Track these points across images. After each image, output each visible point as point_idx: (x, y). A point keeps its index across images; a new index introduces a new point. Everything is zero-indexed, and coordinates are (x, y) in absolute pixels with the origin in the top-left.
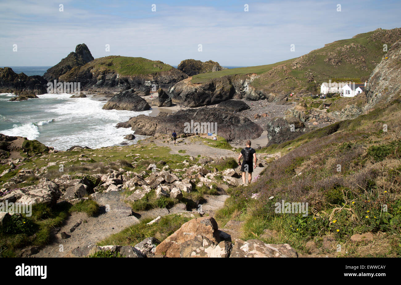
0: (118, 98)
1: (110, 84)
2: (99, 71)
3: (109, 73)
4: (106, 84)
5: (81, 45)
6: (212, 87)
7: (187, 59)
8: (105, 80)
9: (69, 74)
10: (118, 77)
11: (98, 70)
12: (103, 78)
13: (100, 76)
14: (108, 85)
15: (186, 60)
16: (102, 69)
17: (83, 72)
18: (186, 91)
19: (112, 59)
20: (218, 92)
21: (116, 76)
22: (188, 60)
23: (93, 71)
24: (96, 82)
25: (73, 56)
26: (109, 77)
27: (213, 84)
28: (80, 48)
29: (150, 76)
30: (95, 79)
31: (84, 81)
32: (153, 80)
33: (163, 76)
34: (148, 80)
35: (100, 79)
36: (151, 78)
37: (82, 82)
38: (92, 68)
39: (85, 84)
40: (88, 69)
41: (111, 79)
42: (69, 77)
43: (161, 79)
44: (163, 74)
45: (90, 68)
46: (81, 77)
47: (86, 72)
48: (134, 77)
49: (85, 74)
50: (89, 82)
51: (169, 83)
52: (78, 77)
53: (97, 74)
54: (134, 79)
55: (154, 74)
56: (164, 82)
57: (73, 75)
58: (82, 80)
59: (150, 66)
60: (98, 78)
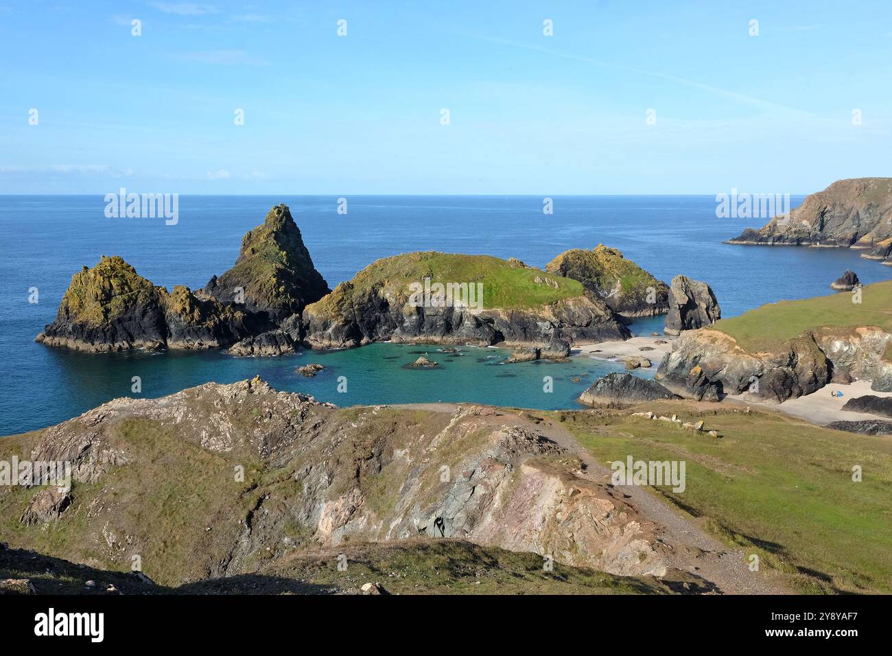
4: (431, 327)
6: (792, 360)
8: (424, 316)
9: (333, 302)
10: (457, 310)
11: (402, 291)
12: (420, 310)
13: (411, 307)
14: (437, 329)
17: (363, 295)
18: (737, 367)
21: (452, 308)
23: (386, 293)
24: (401, 320)
26: (433, 308)
27: (793, 353)
29: (544, 309)
30: (398, 315)
31: (372, 320)
32: (554, 319)
33: (572, 307)
34: (544, 320)
35: (411, 315)
36: (547, 313)
37: (369, 322)
38: (382, 285)
39: (374, 327)
40: (373, 288)
41: (440, 314)
42: (336, 309)
43: (568, 316)
44: (570, 303)
45: (378, 286)
46: (363, 307)
47: (370, 295)
48: (510, 311)
49: (370, 300)
50: (383, 320)
51: (588, 325)
52: (358, 310)
53: (401, 301)
54: (511, 316)
55: (553, 303)
56: (576, 323)
57: (344, 304)
58: (367, 316)
59: (525, 282)
60: (406, 311)
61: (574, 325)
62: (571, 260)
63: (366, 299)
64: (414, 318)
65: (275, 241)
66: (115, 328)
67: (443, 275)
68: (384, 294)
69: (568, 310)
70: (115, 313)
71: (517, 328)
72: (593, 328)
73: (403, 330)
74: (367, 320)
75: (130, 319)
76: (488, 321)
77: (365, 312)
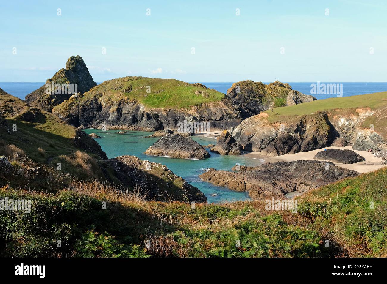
0: (164, 144)
1: (130, 119)
2: (112, 100)
3: (127, 103)
4: (124, 120)
5: (74, 57)
6: (300, 128)
7: (242, 80)
8: (121, 114)
9: (68, 104)
10: (141, 110)
11: (110, 99)
12: (119, 111)
13: (114, 108)
14: (127, 121)
15: (241, 82)
16: (117, 97)
17: (88, 101)
18: (261, 133)
19: (130, 82)
20: (310, 137)
21: (138, 108)
22: (244, 82)
23: (102, 101)
24: (107, 116)
25: (63, 75)
26: (128, 109)
27: (302, 124)
28: (73, 63)
29: (191, 109)
30: (106, 113)
31: (90, 116)
32: (196, 115)
33: (211, 108)
34: (190, 115)
35: (113, 113)
36: (193, 111)
37: (87, 118)
38: (102, 95)
39: (91, 120)
40: (95, 97)
41: (130, 112)
42: (67, 108)
43: (208, 113)
44: (211, 105)
45: (98, 96)
46: (86, 108)
47: (92, 101)
48: (168, 110)
49: (91, 104)
50: (97, 116)
51: (220, 119)
52: (81, 109)
53: (109, 105)
54: (168, 113)
55: (198, 106)
56: (212, 118)
57: (73, 106)
58: (87, 114)
59: (189, 93)
60: (111, 110)
61: (211, 119)
63: (88, 104)
64: (115, 114)
65: (65, 76)
67: (138, 89)
68: (101, 101)
69: (208, 109)
71: (171, 120)
72: (224, 121)
73: (108, 122)
74: (86, 115)
76: (157, 116)
77: (87, 111)
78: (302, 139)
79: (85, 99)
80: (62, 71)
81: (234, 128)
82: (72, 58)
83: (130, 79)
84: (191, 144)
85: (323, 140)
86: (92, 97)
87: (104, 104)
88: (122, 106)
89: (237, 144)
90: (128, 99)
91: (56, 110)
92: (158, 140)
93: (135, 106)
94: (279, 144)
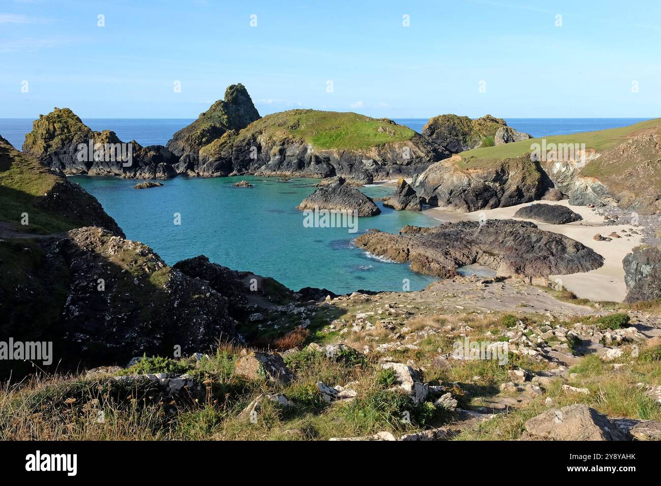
0: (322, 195)
1: (295, 163)
2: (274, 139)
3: (292, 143)
4: (288, 165)
5: (235, 86)
6: (501, 176)
7: (442, 115)
8: (285, 156)
9: (219, 144)
10: (309, 151)
11: (271, 137)
12: (282, 152)
13: (276, 149)
14: (291, 166)
15: (440, 116)
16: (279, 135)
17: (243, 140)
18: (449, 182)
19: (297, 117)
20: (514, 188)
21: (305, 150)
22: (444, 116)
23: (262, 139)
24: (268, 159)
25: (220, 108)
26: (293, 151)
27: (503, 171)
28: (233, 93)
29: (371, 150)
30: (266, 155)
31: (246, 159)
32: (378, 158)
33: (397, 150)
34: (369, 158)
35: (275, 155)
36: (374, 153)
37: (243, 161)
38: (261, 133)
39: (248, 164)
40: (253, 135)
41: (296, 155)
42: (218, 149)
43: (392, 156)
44: (397, 146)
45: (257, 134)
46: (241, 149)
47: (249, 140)
48: (342, 151)
51: (408, 164)
52: (236, 150)
53: (270, 145)
54: (341, 155)
55: (380, 146)
56: (398, 162)
57: (225, 146)
58: (242, 156)
59: (370, 131)
60: (272, 152)
61: (396, 163)
62: (440, 122)
63: (244, 144)
64: (277, 157)
65: (222, 109)
66: (52, 158)
67: (307, 125)
68: (260, 140)
69: (393, 151)
70: (54, 147)
71: (345, 164)
72: (413, 166)
73: (268, 167)
74: (241, 158)
75: (65, 153)
76: (327, 160)
77: (242, 153)
78: (503, 190)
79: (240, 138)
80: (219, 103)
81: (418, 175)
82: (231, 88)
83: (298, 112)
84: (356, 196)
85: (530, 191)
86: (249, 135)
87: (263, 144)
88: (286, 146)
89: (416, 197)
90: (294, 138)
91: (204, 151)
92: (316, 191)
93: (301, 146)
94: (471, 196)
